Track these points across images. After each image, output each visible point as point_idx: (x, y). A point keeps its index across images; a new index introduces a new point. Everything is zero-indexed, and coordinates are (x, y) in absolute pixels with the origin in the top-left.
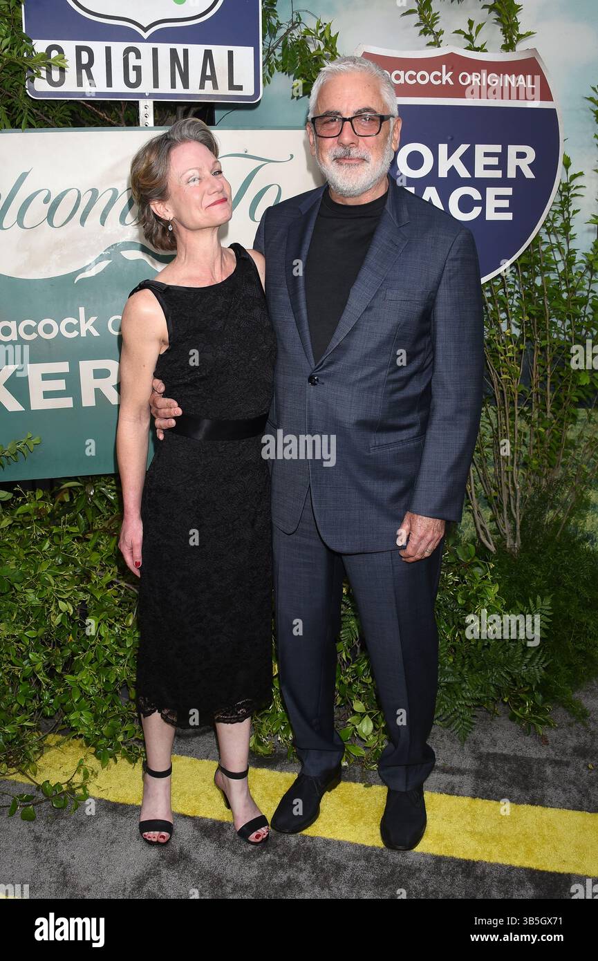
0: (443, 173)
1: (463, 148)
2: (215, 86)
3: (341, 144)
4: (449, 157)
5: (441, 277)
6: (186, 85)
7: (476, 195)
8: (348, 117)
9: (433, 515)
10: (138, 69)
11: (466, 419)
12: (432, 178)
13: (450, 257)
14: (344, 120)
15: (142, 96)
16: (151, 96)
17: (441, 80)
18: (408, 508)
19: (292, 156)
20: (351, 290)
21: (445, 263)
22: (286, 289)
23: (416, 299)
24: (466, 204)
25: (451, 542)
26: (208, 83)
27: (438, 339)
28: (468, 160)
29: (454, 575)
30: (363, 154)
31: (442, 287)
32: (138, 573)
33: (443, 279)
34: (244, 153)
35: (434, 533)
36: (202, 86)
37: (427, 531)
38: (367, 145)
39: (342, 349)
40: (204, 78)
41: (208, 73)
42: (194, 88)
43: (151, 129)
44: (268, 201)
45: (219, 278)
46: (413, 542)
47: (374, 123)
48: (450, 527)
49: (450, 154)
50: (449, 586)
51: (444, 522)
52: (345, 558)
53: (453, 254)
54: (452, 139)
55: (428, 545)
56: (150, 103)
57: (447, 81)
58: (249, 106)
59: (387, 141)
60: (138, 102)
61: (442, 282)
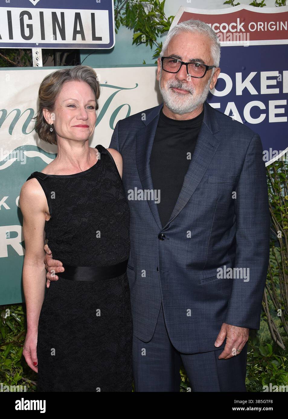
0: (239, 92)
1: (252, 75)
2: (83, 38)
3: (177, 79)
4: (243, 81)
5: (242, 165)
6: (63, 38)
7: (262, 106)
8: (186, 62)
9: (241, 325)
10: (30, 26)
11: (261, 259)
12: (232, 96)
13: (248, 153)
14: (183, 63)
15: (34, 45)
16: (40, 45)
17: (237, 29)
18: (225, 321)
19: (137, 85)
20: (185, 177)
21: (245, 157)
22: (138, 177)
23: (228, 181)
24: (255, 112)
25: (254, 343)
26: (79, 36)
27: (240, 207)
28: (256, 83)
29: (258, 366)
30: (190, 89)
31: (243, 172)
32: (36, 370)
33: (244, 167)
34: (104, 83)
35: (243, 338)
36: (74, 38)
37: (238, 336)
38: (194, 83)
39: (181, 216)
40: (75, 32)
41: (78, 29)
42: (69, 40)
43: (40, 68)
44: (122, 116)
45: (84, 167)
46: (229, 344)
47: (202, 69)
48: (253, 333)
49: (243, 79)
50: (255, 374)
51: (248, 329)
52: (182, 356)
53: (250, 151)
54: (245, 69)
55: (239, 346)
56: (39, 50)
57: (240, 29)
58: (106, 51)
59: (207, 82)
60: (31, 50)
61: (244, 169)
